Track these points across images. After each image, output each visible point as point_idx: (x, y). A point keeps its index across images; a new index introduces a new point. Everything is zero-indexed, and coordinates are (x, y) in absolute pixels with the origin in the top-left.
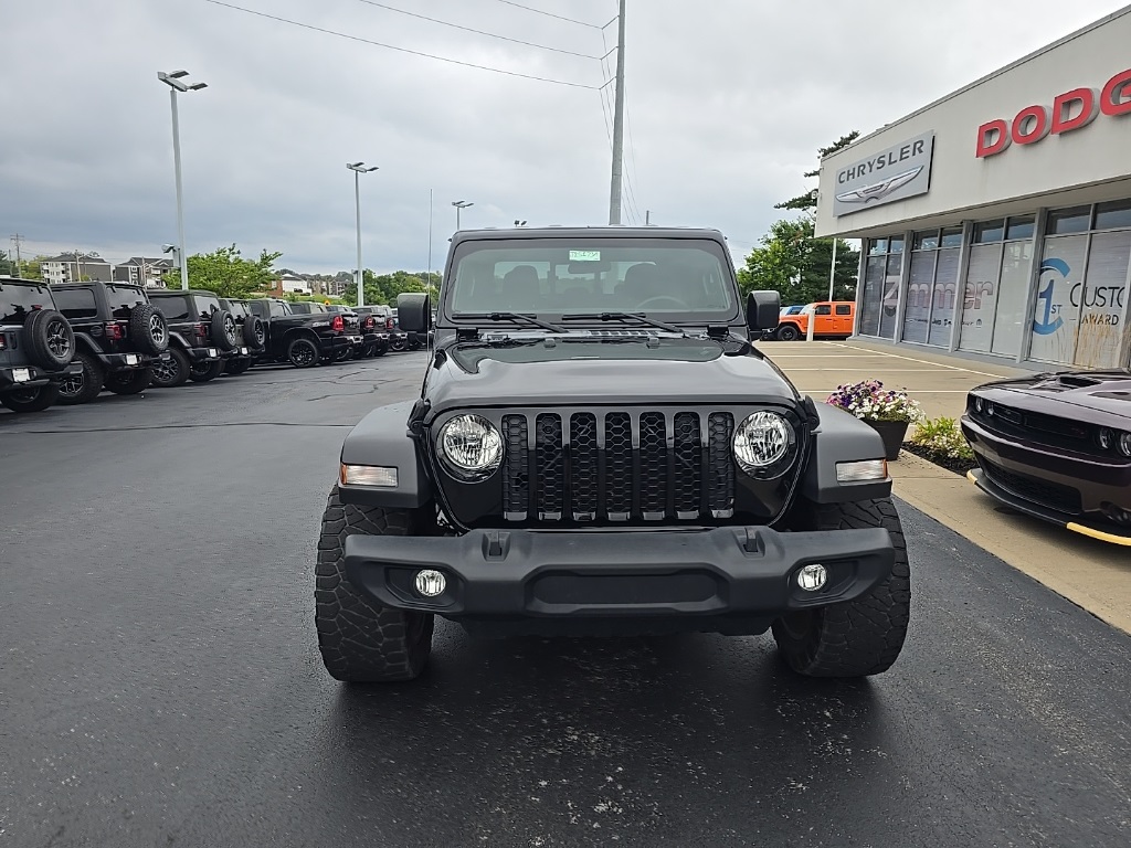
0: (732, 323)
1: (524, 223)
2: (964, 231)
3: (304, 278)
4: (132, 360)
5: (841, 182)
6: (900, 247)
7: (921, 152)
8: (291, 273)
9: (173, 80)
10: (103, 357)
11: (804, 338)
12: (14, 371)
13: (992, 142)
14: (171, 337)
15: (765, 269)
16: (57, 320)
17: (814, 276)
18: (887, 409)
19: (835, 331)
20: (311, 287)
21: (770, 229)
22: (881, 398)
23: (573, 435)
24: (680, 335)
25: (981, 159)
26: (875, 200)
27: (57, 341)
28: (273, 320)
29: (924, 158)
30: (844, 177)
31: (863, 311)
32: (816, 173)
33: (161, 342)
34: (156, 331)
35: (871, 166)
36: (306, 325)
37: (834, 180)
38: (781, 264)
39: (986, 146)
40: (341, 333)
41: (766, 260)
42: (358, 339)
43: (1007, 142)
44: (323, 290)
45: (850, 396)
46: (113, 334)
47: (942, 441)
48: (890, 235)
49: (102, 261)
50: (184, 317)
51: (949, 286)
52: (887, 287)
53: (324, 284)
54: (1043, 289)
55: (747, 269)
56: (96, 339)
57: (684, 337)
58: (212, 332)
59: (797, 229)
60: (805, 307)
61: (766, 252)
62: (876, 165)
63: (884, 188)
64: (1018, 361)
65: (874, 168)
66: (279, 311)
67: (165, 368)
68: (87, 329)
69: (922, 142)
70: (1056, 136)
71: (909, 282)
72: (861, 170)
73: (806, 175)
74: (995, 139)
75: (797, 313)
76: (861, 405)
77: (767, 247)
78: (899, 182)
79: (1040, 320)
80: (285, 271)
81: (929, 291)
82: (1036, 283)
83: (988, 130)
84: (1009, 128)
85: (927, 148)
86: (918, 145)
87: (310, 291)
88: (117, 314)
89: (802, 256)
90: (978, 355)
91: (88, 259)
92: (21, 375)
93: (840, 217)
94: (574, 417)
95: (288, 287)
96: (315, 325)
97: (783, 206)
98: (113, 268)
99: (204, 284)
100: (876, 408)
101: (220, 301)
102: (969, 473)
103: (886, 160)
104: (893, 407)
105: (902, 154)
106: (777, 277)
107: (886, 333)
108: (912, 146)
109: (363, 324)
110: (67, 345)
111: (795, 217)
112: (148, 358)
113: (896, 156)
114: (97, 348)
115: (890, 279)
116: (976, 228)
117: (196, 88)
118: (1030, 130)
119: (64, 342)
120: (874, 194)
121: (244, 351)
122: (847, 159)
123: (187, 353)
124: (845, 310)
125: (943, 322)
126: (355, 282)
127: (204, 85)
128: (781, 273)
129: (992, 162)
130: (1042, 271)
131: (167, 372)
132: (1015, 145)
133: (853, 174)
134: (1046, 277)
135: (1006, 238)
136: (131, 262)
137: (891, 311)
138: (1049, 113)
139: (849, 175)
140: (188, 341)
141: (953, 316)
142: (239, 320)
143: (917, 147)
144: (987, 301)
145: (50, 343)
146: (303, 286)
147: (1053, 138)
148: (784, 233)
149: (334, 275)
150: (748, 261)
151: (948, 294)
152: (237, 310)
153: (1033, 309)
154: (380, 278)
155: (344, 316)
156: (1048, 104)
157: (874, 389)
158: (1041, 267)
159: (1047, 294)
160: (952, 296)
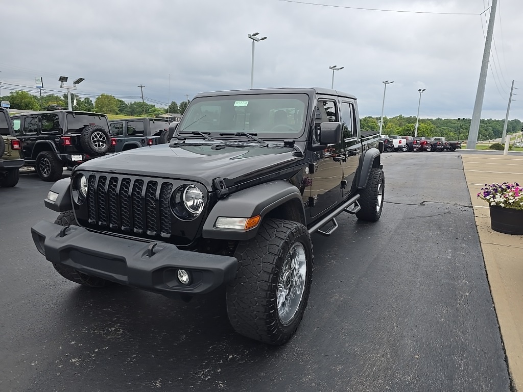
0: (298, 140)
9: (253, 37)
45: (490, 190)
117: (263, 39)
127: (266, 38)
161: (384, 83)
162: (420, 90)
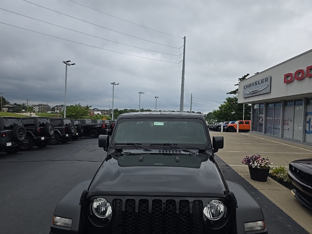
0: (207, 148)
1: (158, 97)
2: (282, 102)
3: (100, 111)
4: (43, 138)
5: (245, 89)
6: (263, 106)
7: (267, 81)
8: (97, 109)
9: (67, 63)
10: (35, 138)
11: (236, 131)
12: (7, 143)
13: (289, 79)
14: (55, 131)
15: (224, 110)
16: (21, 128)
17: (239, 112)
18: (262, 165)
19: (245, 129)
20: (102, 113)
21: (226, 99)
22: (260, 161)
23: (139, 208)
24: (188, 153)
25: (285, 83)
26: (255, 94)
27: (21, 134)
28: (86, 125)
29: (268, 83)
30: (245, 87)
31: (253, 124)
32: (238, 85)
33: (52, 133)
34: (51, 130)
35: (253, 85)
36: (96, 126)
37: (243, 88)
38: (229, 109)
39: (287, 80)
40: (104, 129)
41: (225, 107)
42: (109, 130)
43: (293, 79)
44: (105, 114)
45: (250, 160)
46: (38, 131)
47: (281, 175)
48: (260, 103)
49: (49, 106)
50: (60, 125)
51: (279, 118)
52: (260, 118)
53: (105, 112)
54: (308, 120)
55: (219, 110)
56: (33, 133)
57: (190, 154)
58: (68, 129)
59: (233, 99)
60: (236, 122)
61: (224, 105)
62: (254, 84)
63: (257, 91)
64: (302, 142)
65: (254, 85)
66: (88, 122)
67: (54, 140)
68: (31, 130)
69: (268, 79)
70: (308, 78)
71: (266, 116)
72: (250, 85)
73: (235, 85)
74: (289, 78)
75: (234, 123)
76: (254, 163)
77: (225, 104)
78: (261, 89)
79: (307, 130)
80: (95, 109)
81: (273, 119)
82: (305, 119)
83: (287, 76)
84: (294, 75)
85: (269, 80)
86: (267, 79)
87: (101, 114)
88: (41, 125)
89: (235, 107)
90: (289, 139)
91: (45, 106)
92: (9, 144)
93: (245, 98)
94: (140, 201)
95: (96, 113)
96: (98, 126)
97: (229, 93)
98: (51, 108)
99: (71, 114)
100: (259, 165)
101: (71, 121)
102: (292, 190)
103: (257, 83)
104: (264, 164)
105: (262, 81)
106: (228, 112)
107: (260, 131)
108: (265, 80)
109: (111, 126)
110: (24, 135)
111: (232, 96)
112: (48, 138)
113: (260, 82)
114: (33, 135)
115: (260, 115)
116: (285, 102)
117: (72, 65)
118: (300, 76)
119: (23, 134)
120: (254, 92)
121: (77, 134)
122: (245, 83)
123: (60, 135)
124: (248, 123)
125: (277, 129)
126: (111, 113)
127: (74, 64)
128: (229, 111)
129: (289, 85)
130: (307, 115)
131: (54, 141)
132: (295, 80)
133: (248, 86)
134: (308, 117)
135: (295, 105)
136: (56, 106)
137: (261, 125)
138: (305, 71)
139: (247, 87)
140: (61, 132)
141: (280, 127)
142: (76, 125)
143: (266, 80)
144: (291, 124)
145: (19, 135)
146: (100, 113)
147: (307, 79)
148: (229, 100)
149: (108, 110)
150: (219, 107)
151: (278, 121)
152: (76, 123)
153: (305, 126)
154: (120, 111)
155: (105, 124)
156: (305, 69)
157: (258, 158)
158: (306, 114)
159: (309, 122)
160: (280, 122)
161: (139, 93)
162: (156, 97)
